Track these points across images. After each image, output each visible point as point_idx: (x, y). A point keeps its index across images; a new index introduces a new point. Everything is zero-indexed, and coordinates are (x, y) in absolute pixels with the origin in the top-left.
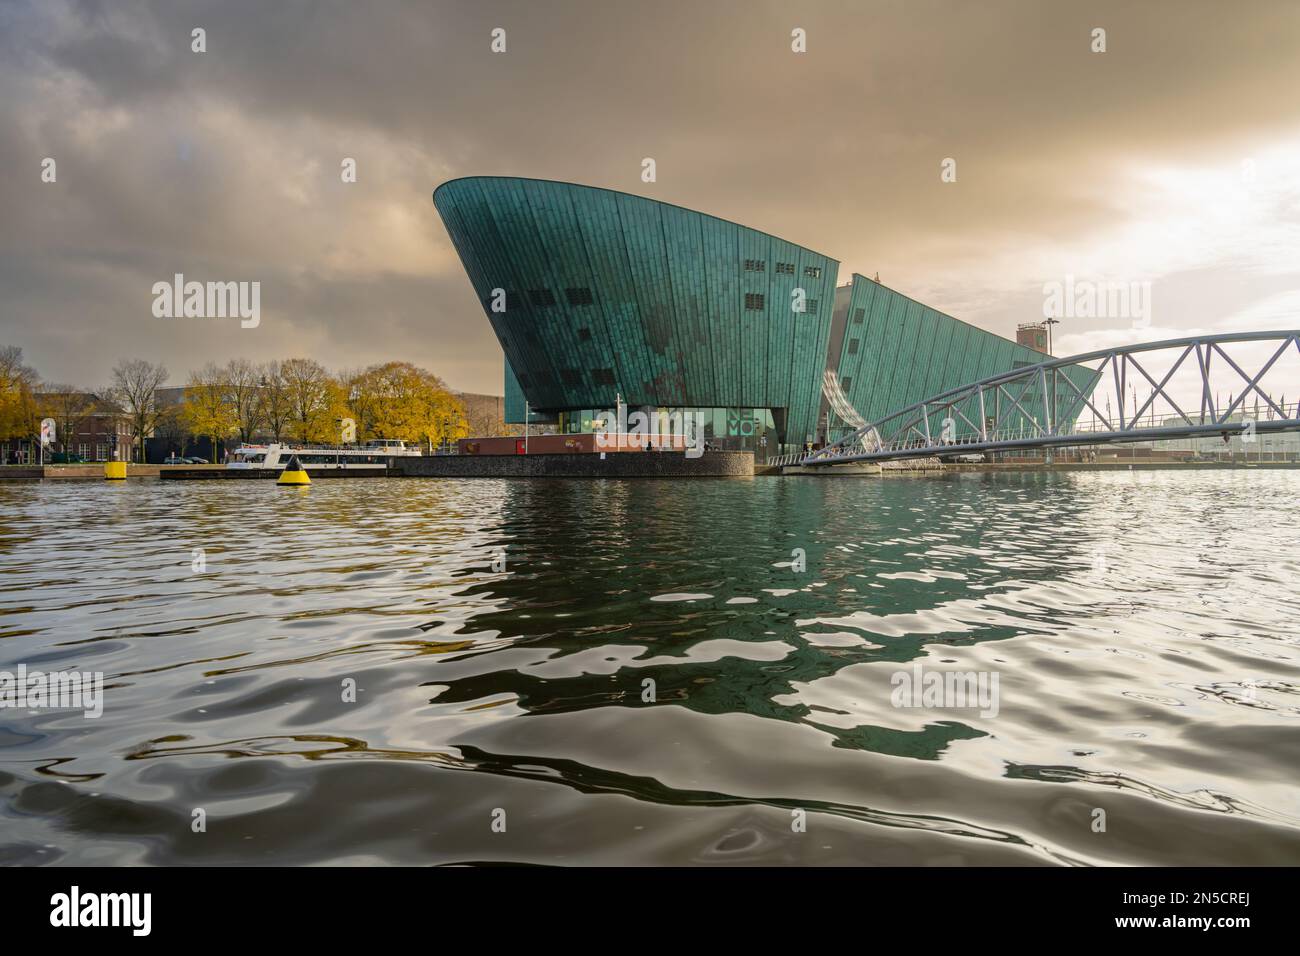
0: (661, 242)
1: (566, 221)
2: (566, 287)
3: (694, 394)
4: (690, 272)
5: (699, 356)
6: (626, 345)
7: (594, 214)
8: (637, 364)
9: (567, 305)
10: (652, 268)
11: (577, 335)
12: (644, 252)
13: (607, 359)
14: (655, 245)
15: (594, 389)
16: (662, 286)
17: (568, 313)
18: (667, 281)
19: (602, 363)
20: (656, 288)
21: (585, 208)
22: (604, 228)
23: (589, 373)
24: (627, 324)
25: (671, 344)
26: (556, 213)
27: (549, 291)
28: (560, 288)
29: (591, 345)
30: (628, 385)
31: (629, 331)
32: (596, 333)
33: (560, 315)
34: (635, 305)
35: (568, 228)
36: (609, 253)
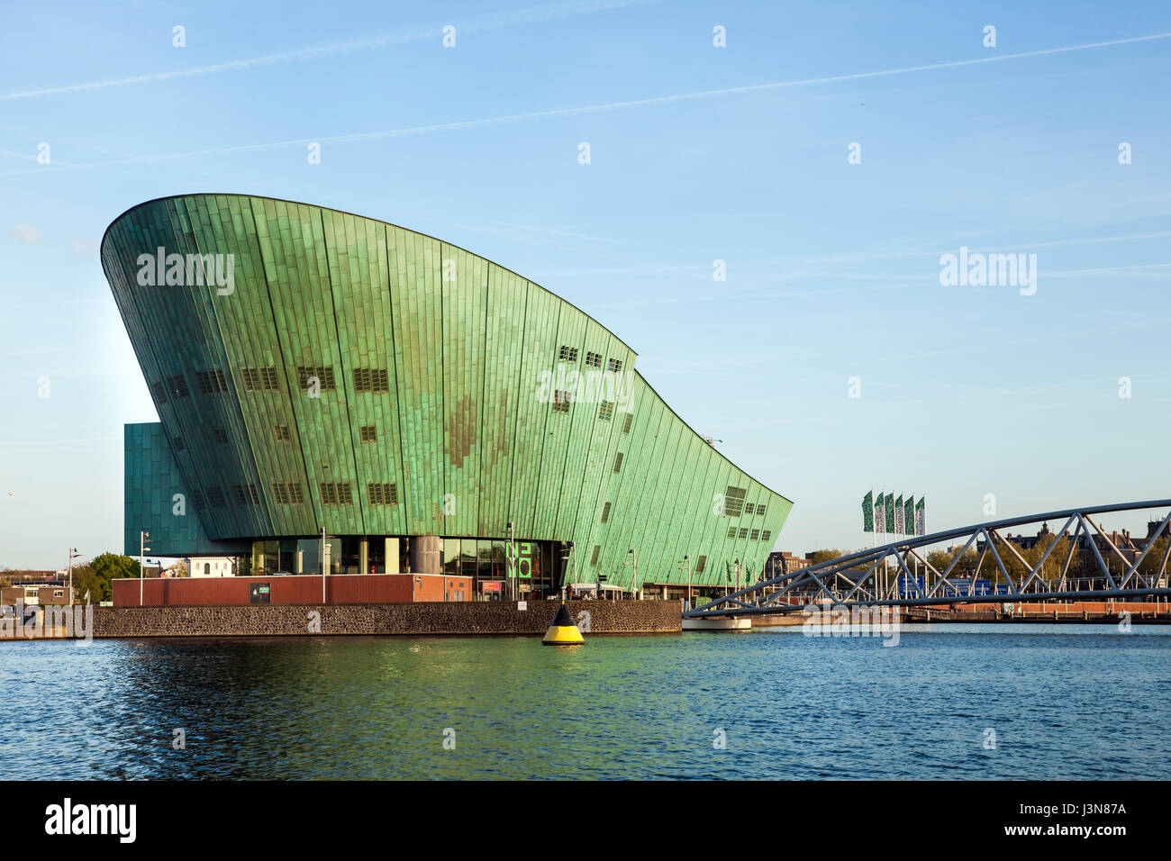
0: (483, 313)
1: (373, 275)
2: (356, 366)
3: (486, 522)
4: (507, 357)
5: (499, 470)
6: (420, 452)
7: (411, 268)
8: (428, 479)
9: (351, 391)
10: (467, 350)
11: (358, 435)
12: (461, 327)
13: (392, 469)
14: (476, 318)
15: (366, 513)
16: (474, 374)
17: (351, 403)
18: (481, 367)
19: (385, 475)
20: (467, 376)
21: (402, 258)
22: (420, 287)
23: (364, 490)
24: (426, 422)
25: (472, 454)
26: (363, 261)
27: (330, 369)
28: (346, 366)
29: (374, 448)
30: (413, 506)
31: (426, 433)
32: (384, 434)
33: (338, 403)
34: (439, 397)
35: (374, 285)
36: (421, 324)
